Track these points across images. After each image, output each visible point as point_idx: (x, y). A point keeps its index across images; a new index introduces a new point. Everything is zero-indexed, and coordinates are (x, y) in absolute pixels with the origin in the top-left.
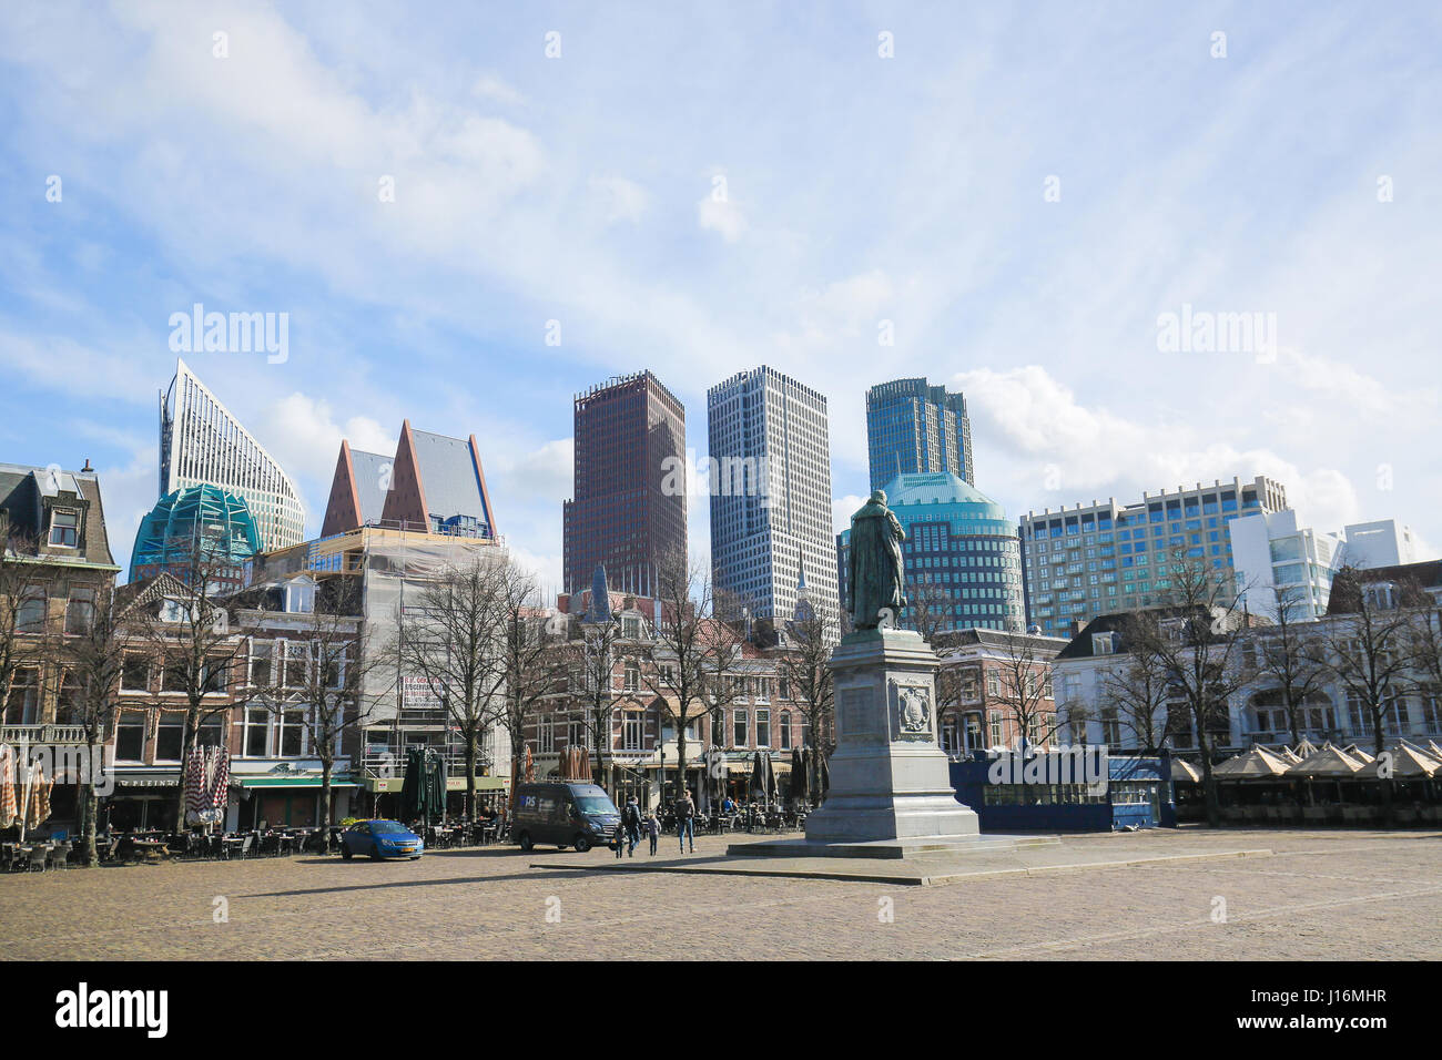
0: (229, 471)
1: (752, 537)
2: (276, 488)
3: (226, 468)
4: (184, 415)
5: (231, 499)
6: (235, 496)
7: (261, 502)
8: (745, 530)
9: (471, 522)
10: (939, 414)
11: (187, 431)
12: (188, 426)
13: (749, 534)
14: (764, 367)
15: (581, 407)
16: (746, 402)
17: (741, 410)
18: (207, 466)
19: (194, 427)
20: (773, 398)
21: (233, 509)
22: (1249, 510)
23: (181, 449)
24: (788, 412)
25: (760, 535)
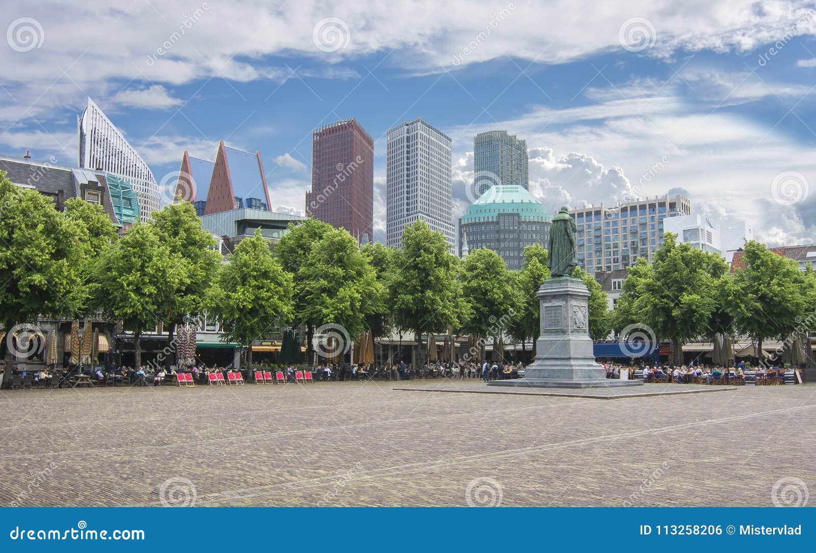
0: (118, 165)
1: (409, 217)
2: (145, 177)
3: (116, 164)
4: (92, 131)
5: (122, 182)
6: (124, 181)
7: (136, 185)
8: (405, 213)
9: (258, 202)
10: (513, 152)
11: (95, 141)
12: (95, 137)
13: (408, 215)
15: (317, 137)
16: (408, 139)
17: (405, 144)
18: (106, 162)
19: (98, 139)
20: (423, 138)
21: (123, 188)
22: (673, 213)
23: (91, 151)
24: (430, 146)
25: (414, 216)
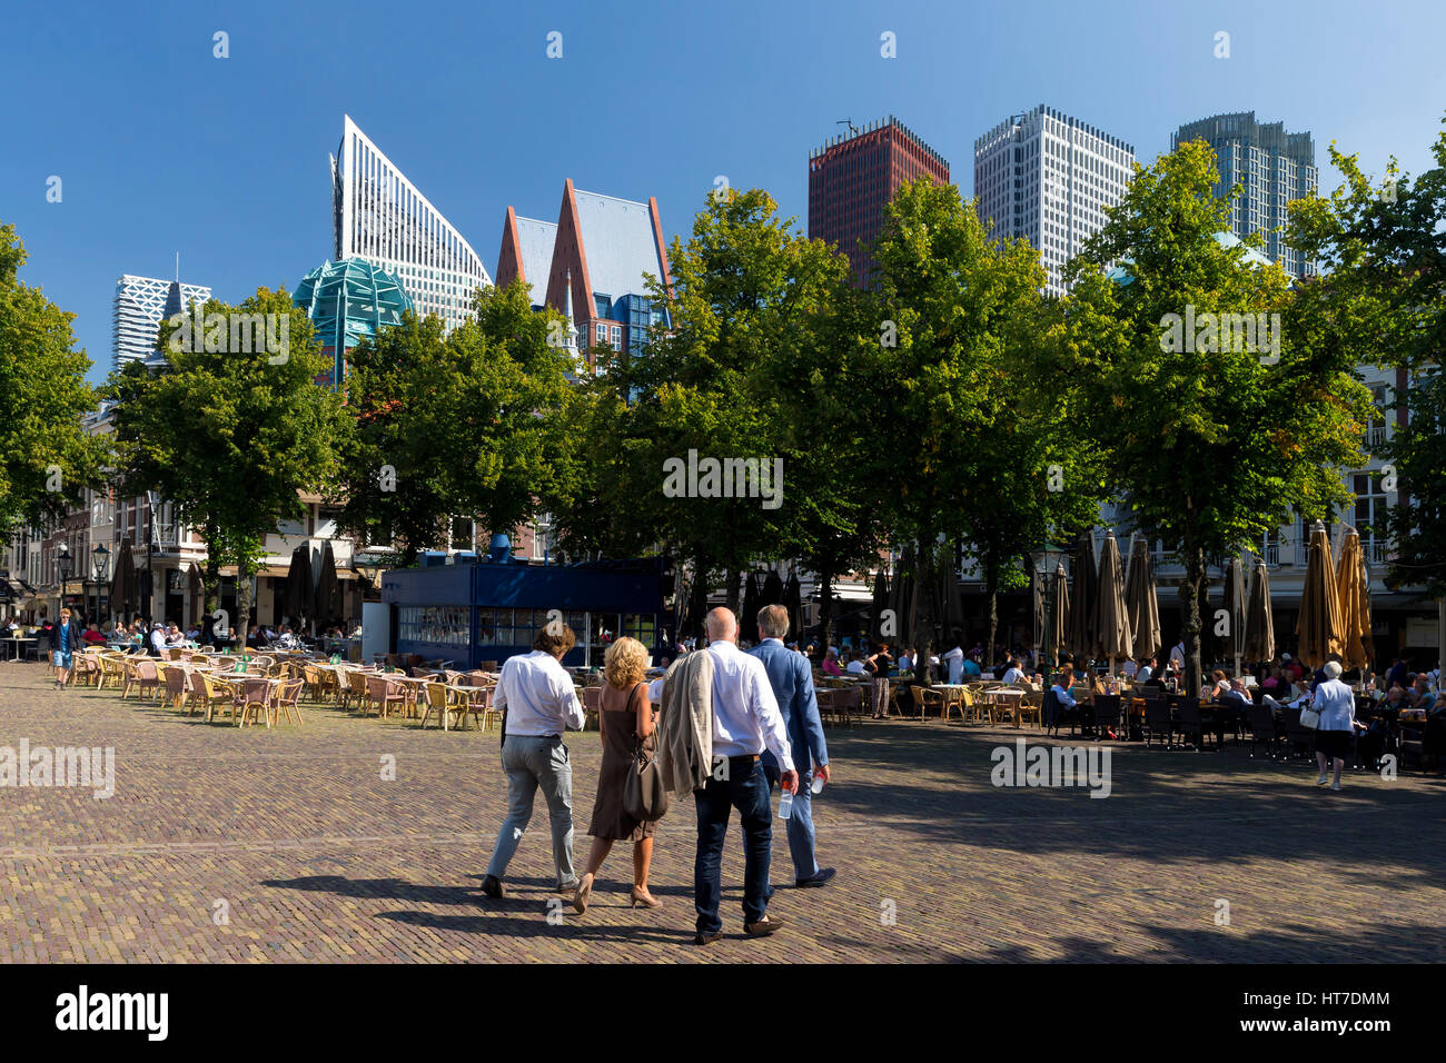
5: (381, 275)
6: (386, 272)
9: (644, 303)
10: (1273, 163)
14: (1042, 107)
15: (817, 167)
16: (1019, 155)
17: (1012, 164)
20: (1052, 147)
21: (381, 286)
24: (1074, 166)
